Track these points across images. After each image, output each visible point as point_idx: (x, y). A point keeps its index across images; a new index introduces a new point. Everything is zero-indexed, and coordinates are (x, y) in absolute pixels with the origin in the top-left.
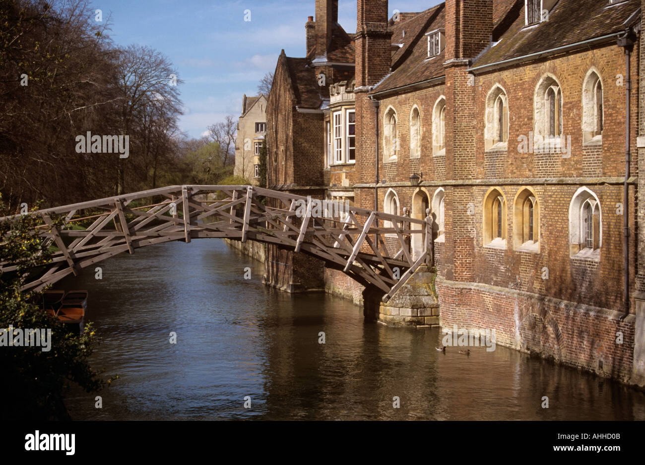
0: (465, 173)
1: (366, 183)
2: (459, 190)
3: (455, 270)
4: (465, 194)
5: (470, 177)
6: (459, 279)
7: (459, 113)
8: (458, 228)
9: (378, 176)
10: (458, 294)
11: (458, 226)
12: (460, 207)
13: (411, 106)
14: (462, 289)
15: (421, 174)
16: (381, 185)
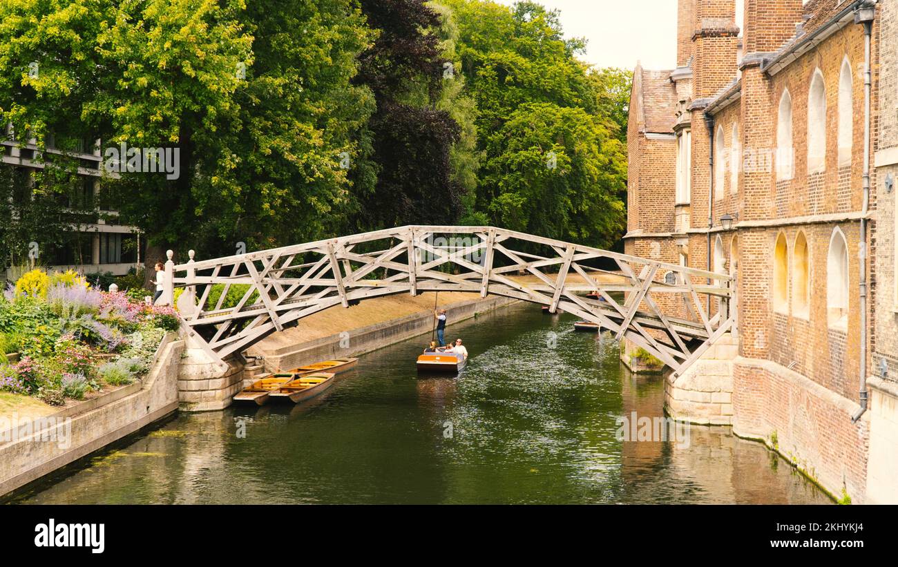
0: (758, 211)
1: (700, 228)
2: (751, 233)
3: (745, 342)
4: (757, 239)
5: (764, 216)
6: (749, 354)
7: (751, 131)
8: (749, 286)
9: (711, 218)
10: (747, 374)
11: (749, 283)
12: (752, 257)
13: (733, 124)
14: (752, 368)
15: (737, 214)
16: (713, 230)
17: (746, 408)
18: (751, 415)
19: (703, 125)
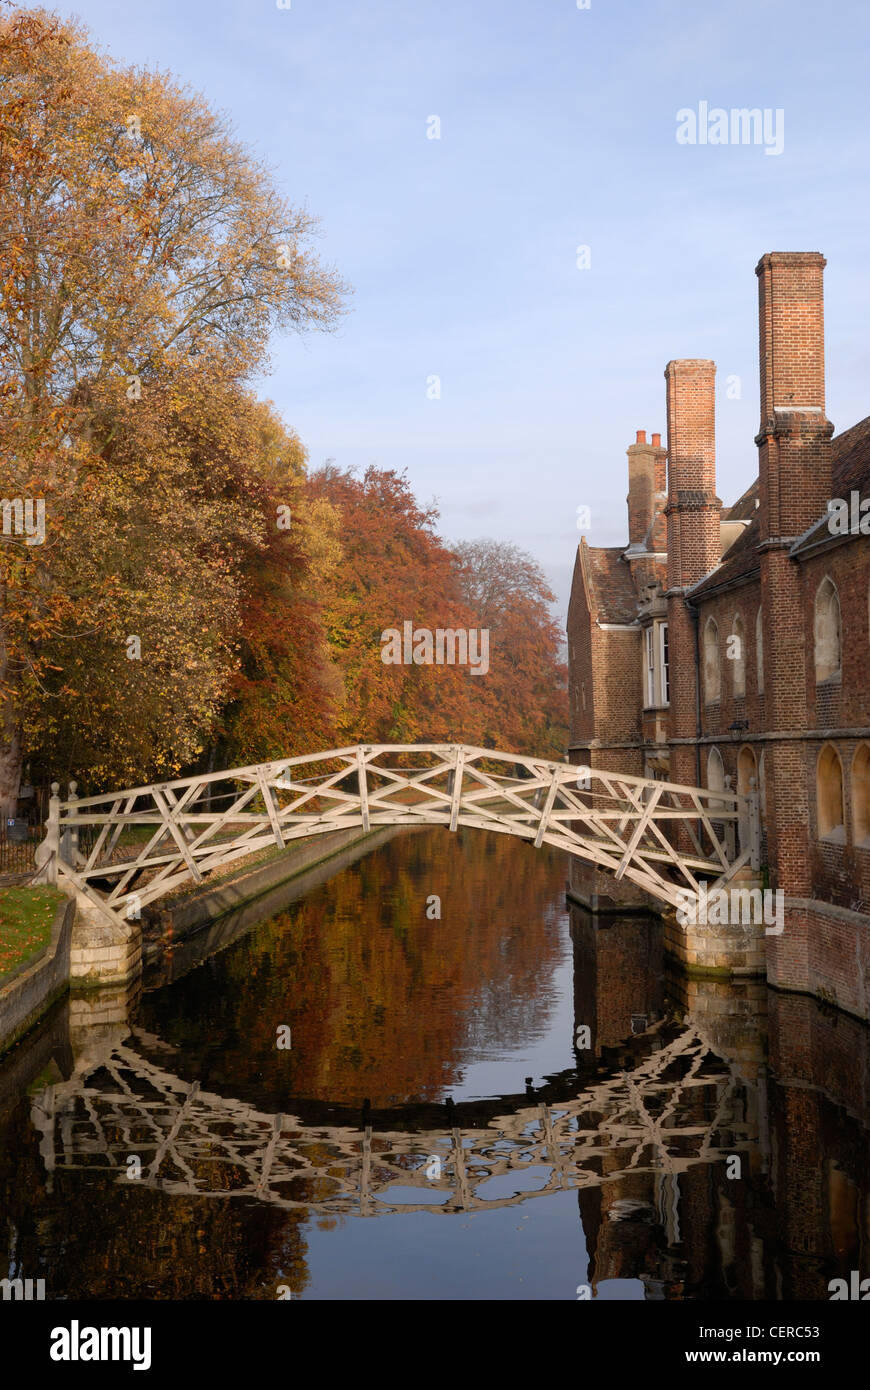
0: (791, 720)
1: (684, 737)
2: (783, 747)
3: (781, 877)
4: (792, 753)
5: (799, 726)
6: (786, 892)
7: (778, 625)
8: (783, 809)
9: (700, 726)
10: (786, 917)
11: (783, 807)
12: (787, 775)
13: (733, 615)
14: (791, 909)
15: (747, 722)
16: (703, 740)
18: (793, 966)
19: (683, 616)
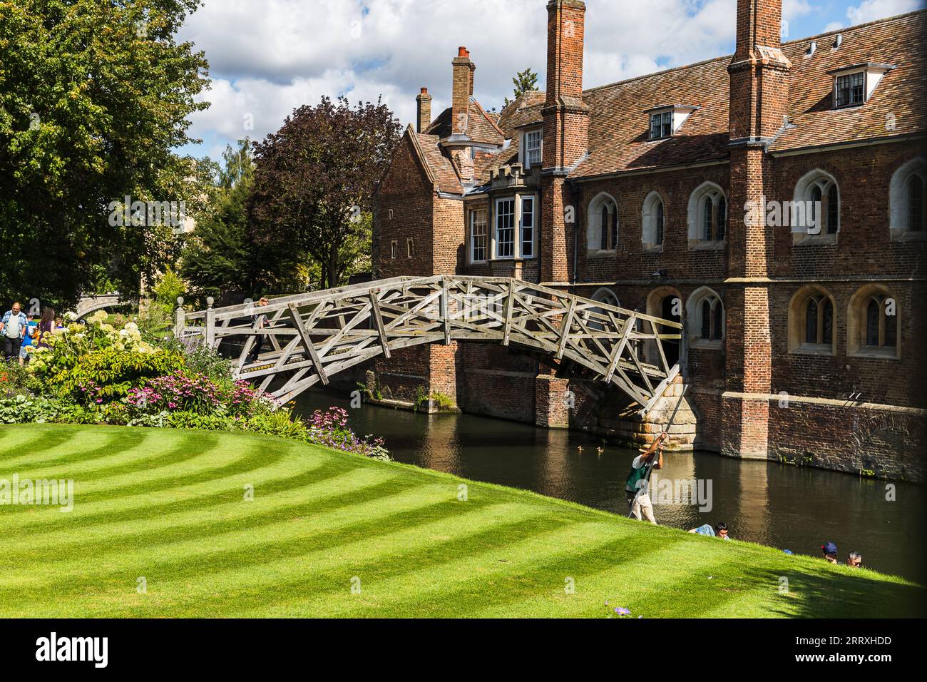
2: (753, 288)
4: (760, 293)
6: (750, 390)
9: (577, 274)
13: (645, 193)
14: (755, 402)
15: (665, 271)
16: (583, 284)
17: (749, 435)
18: (754, 441)
